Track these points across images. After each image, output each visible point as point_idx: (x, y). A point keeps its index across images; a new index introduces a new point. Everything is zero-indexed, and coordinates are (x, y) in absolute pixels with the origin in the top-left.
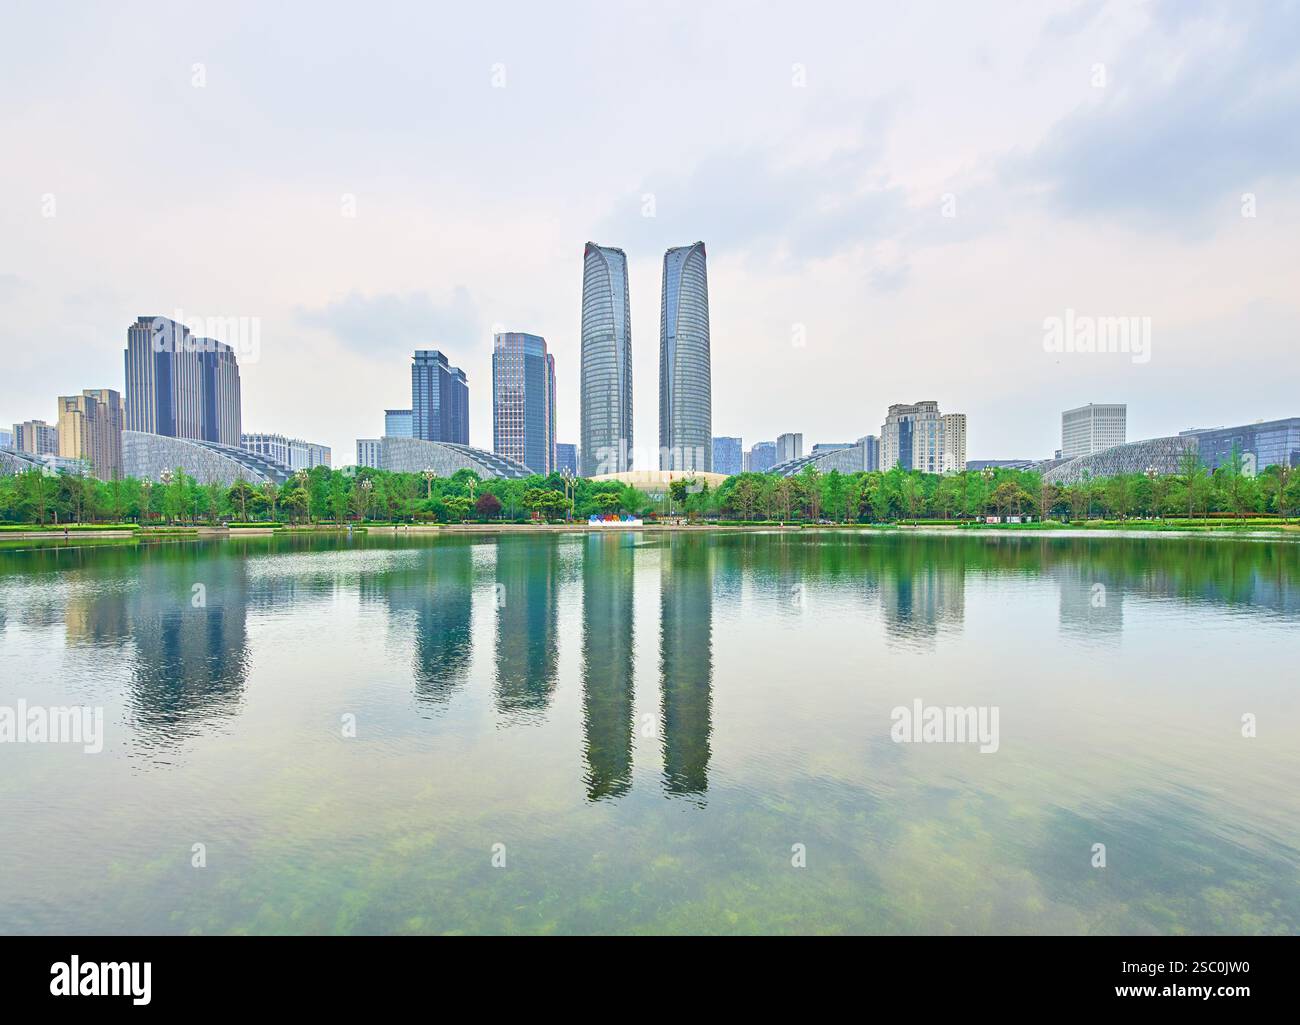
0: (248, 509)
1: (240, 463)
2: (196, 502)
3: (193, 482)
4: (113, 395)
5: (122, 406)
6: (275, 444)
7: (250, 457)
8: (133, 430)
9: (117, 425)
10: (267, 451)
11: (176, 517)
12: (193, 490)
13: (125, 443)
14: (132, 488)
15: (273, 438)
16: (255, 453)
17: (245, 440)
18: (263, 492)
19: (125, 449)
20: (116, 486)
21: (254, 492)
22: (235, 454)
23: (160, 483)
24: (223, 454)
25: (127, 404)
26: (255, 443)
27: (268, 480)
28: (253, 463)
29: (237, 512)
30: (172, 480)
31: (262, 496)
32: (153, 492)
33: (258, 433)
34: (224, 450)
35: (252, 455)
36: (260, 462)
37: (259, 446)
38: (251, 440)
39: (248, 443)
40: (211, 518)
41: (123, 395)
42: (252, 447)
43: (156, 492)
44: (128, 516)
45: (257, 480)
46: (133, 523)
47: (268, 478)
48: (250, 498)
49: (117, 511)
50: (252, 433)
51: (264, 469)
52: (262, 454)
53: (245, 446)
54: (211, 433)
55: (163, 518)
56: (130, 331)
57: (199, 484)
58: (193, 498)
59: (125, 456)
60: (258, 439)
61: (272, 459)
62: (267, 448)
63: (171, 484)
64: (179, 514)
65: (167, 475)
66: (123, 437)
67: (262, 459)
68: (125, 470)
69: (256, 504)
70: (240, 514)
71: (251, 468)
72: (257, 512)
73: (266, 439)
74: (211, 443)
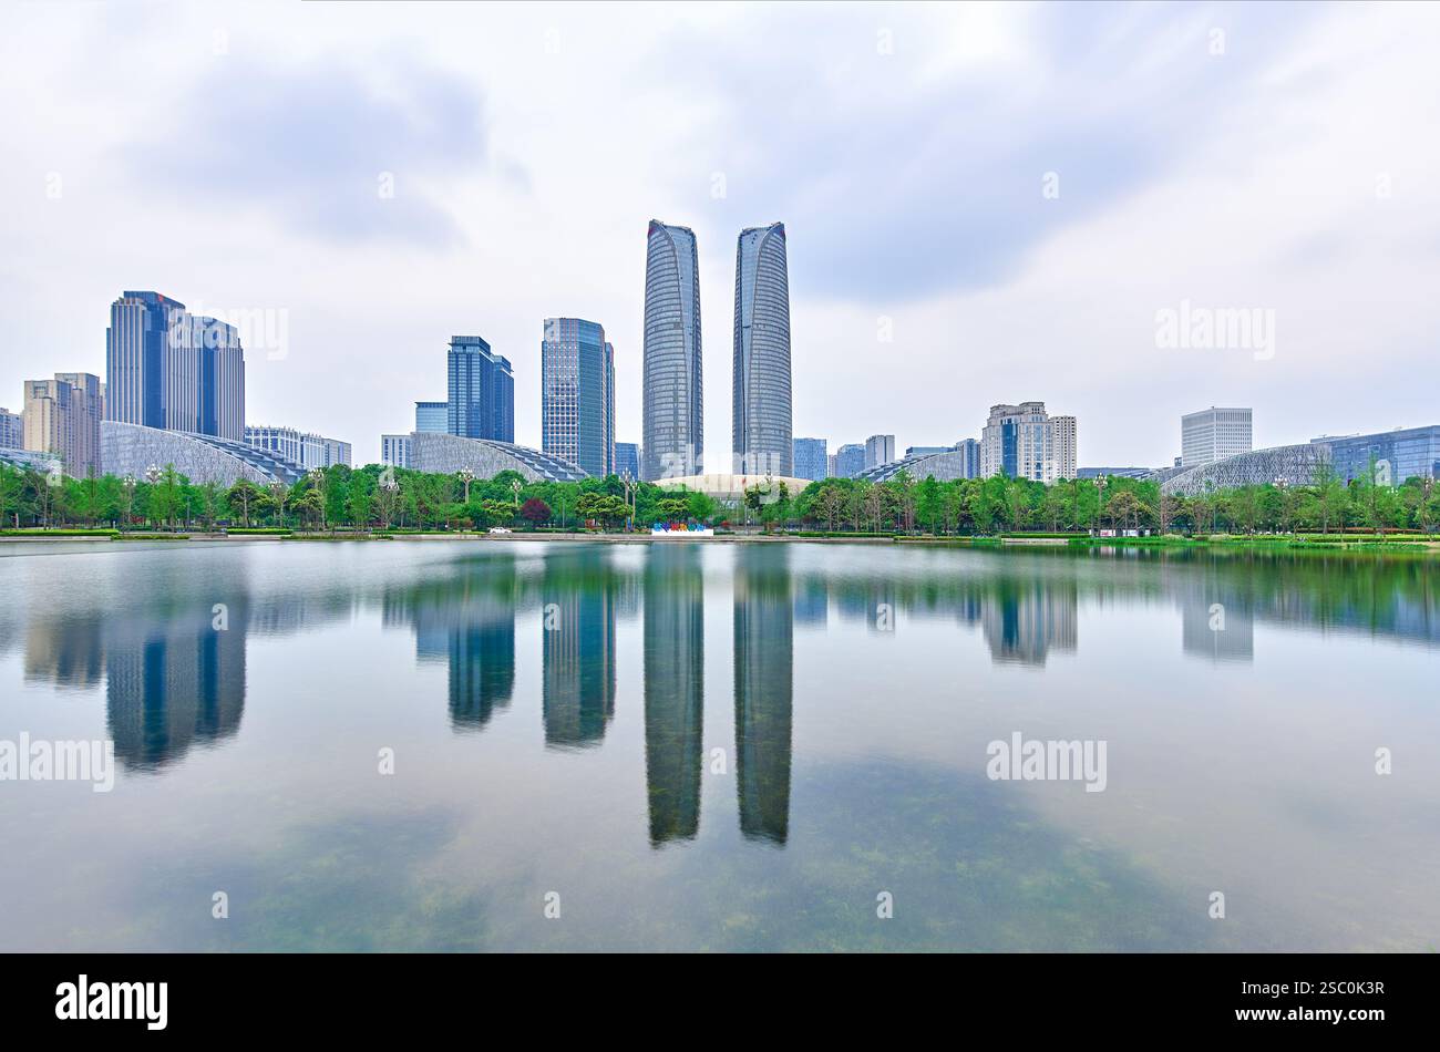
0: (251, 512)
1: (243, 460)
2: (188, 504)
3: (185, 481)
4: (92, 380)
5: (102, 392)
6: (285, 439)
7: (254, 453)
8: (114, 420)
9: (95, 412)
10: (275, 445)
11: (164, 521)
12: (185, 490)
13: (104, 435)
14: (111, 486)
15: (282, 432)
16: (261, 449)
17: (249, 434)
18: (269, 494)
19: (104, 442)
20: (91, 484)
21: (258, 494)
22: (237, 449)
23: (145, 481)
24: (222, 450)
25: (107, 391)
26: (261, 437)
27: (275, 480)
28: (259, 460)
29: (237, 516)
30: (160, 478)
31: (268, 498)
32: (137, 492)
33: (266, 426)
34: (224, 445)
35: (257, 451)
36: (267, 459)
37: (265, 441)
38: (257, 433)
39: (253, 438)
40: (206, 523)
41: (103, 380)
42: (257, 441)
43: (141, 491)
44: (105, 519)
45: (261, 478)
46: (112, 527)
47: (275, 478)
48: (253, 500)
49: (92, 514)
50: (257, 426)
51: (271, 467)
52: (270, 450)
53: (249, 441)
54: (208, 426)
55: (148, 523)
56: (113, 307)
57: (192, 484)
58: (185, 500)
59: (104, 450)
60: (265, 433)
61: (281, 456)
62: (275, 443)
63: (158, 482)
64: (168, 518)
65: (154, 473)
66: (102, 428)
67: (270, 455)
68: (104, 466)
69: (260, 507)
70: (241, 518)
71: (255, 466)
72: (262, 516)
73: (274, 433)
74: (208, 437)
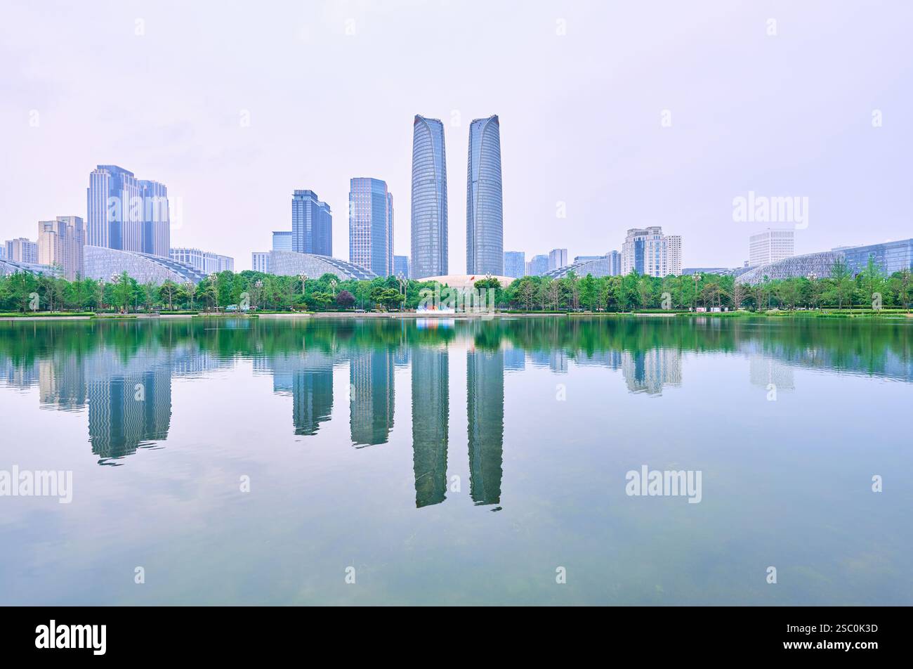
0: (174, 301)
1: (169, 268)
2: (136, 296)
3: (134, 282)
4: (78, 220)
5: (85, 228)
6: (194, 255)
7: (175, 264)
8: (92, 245)
9: (80, 241)
10: (188, 260)
11: (122, 307)
12: (135, 288)
13: (86, 254)
14: (90, 286)
15: (193, 251)
16: (180, 262)
17: (172, 253)
18: (185, 289)
19: (86, 259)
20: (78, 285)
21: (178, 289)
22: (165, 262)
23: (110, 282)
24: (156, 262)
25: (88, 226)
26: (180, 254)
27: (188, 281)
28: (178, 269)
29: (165, 304)
30: (119, 280)
31: (183, 292)
32: (105, 289)
33: (182, 247)
34: (158, 260)
35: (177, 263)
36: (183, 268)
37: (182, 257)
38: (177, 252)
39: (175, 255)
40: (147, 308)
41: (85, 220)
42: (177, 257)
43: (108, 289)
44: (87, 306)
45: (181, 281)
46: (91, 311)
47: (188, 279)
48: (174, 293)
49: (79, 303)
50: (177, 248)
51: (186, 273)
52: (185, 262)
53: (172, 257)
54: (148, 247)
55: (112, 308)
56: (91, 175)
57: (138, 284)
58: (134, 294)
59: (86, 263)
60: (182, 252)
61: (192, 266)
62: (188, 257)
63: (119, 283)
64: (124, 305)
65: (116, 277)
66: (85, 250)
67: (184, 266)
68: (86, 274)
69: (179, 297)
70: (168, 305)
71: (176, 272)
72: (180, 303)
73: (187, 252)
74: (148, 255)
